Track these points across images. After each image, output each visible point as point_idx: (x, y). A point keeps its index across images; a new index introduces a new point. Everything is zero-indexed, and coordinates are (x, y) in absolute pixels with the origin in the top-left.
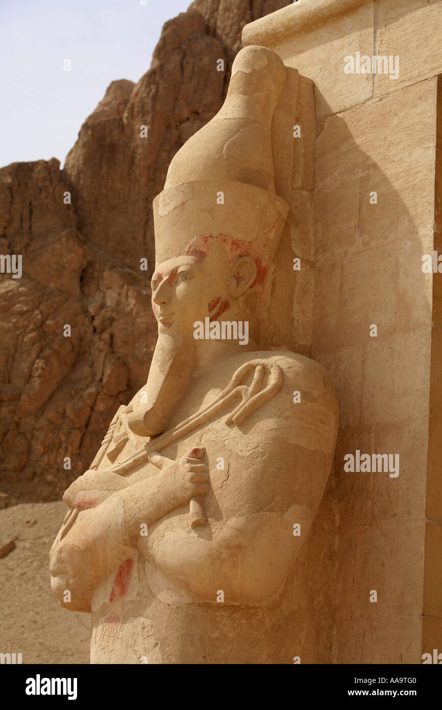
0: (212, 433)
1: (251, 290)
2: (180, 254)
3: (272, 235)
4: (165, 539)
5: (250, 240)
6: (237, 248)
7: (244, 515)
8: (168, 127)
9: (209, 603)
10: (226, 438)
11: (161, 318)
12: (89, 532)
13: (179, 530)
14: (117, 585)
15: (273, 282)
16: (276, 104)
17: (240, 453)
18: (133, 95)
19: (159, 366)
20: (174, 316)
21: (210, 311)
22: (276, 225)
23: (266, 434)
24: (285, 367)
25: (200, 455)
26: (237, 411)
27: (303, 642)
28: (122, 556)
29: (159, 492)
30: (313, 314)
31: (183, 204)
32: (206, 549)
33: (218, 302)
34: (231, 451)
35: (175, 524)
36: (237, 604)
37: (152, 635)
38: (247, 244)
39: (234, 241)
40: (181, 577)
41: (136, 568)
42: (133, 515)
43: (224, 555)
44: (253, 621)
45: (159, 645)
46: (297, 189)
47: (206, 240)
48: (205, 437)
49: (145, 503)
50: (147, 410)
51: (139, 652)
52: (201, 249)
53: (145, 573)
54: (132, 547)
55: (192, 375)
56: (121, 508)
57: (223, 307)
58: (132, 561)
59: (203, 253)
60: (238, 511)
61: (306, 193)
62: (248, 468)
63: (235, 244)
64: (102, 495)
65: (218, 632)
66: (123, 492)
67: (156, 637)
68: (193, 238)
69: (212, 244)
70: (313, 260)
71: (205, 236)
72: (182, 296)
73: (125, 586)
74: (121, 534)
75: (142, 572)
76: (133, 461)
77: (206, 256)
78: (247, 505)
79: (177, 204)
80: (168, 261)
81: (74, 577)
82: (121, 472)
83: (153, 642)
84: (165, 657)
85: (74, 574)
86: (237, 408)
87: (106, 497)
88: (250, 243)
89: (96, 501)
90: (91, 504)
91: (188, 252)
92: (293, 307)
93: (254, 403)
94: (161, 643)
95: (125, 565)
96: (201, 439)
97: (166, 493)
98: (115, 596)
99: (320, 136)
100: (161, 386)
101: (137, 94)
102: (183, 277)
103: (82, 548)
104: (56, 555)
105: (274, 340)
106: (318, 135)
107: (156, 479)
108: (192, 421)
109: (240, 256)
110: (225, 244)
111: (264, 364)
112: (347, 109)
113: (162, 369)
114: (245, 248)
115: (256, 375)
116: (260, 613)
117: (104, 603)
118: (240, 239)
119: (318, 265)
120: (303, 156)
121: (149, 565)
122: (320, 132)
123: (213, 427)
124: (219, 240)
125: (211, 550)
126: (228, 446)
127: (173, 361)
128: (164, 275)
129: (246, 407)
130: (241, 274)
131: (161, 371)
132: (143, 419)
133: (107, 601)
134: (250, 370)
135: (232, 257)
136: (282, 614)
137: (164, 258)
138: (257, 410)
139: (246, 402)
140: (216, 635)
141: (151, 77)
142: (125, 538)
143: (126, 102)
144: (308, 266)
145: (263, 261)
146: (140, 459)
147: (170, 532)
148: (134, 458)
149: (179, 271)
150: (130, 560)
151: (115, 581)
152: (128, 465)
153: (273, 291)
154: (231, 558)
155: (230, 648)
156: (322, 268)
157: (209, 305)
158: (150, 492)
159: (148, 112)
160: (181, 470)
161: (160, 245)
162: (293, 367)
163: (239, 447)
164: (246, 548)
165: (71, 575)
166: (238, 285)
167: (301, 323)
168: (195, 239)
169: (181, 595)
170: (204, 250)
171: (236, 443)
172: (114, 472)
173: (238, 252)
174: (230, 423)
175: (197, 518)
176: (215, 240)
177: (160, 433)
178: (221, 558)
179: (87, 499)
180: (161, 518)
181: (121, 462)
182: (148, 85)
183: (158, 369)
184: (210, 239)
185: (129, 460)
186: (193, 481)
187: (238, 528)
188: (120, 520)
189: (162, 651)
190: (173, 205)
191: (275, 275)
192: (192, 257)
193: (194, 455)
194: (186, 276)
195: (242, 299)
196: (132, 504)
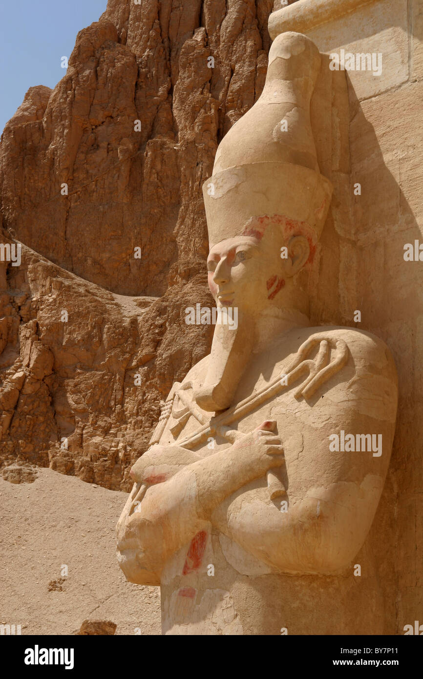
0: (282, 406)
1: (304, 268)
2: (236, 235)
3: (320, 216)
4: (243, 511)
5: (302, 220)
6: (290, 228)
7: (323, 485)
8: (85, 130)
9: (287, 573)
10: (297, 411)
11: (220, 297)
12: (161, 507)
13: (258, 501)
14: (191, 557)
15: (320, 261)
16: (312, 89)
17: (313, 425)
18: (50, 101)
19: (223, 343)
20: (234, 295)
21: (268, 289)
22: (324, 205)
23: (337, 406)
24: (349, 341)
25: (272, 428)
26: (306, 385)
27: (374, 609)
28: (195, 528)
29: (233, 464)
30: (357, 291)
31: (237, 187)
32: (287, 519)
33: (275, 281)
34: (304, 423)
35: (252, 496)
36: (315, 573)
37: (231, 607)
38: (300, 224)
39: (288, 221)
40: (261, 548)
41: (210, 541)
42: (207, 488)
43: (306, 526)
44: (331, 590)
45: (239, 617)
46: (335, 171)
47: (261, 220)
48: (275, 410)
49: (219, 476)
50: (215, 385)
51: (218, 624)
52: (258, 229)
53: (220, 546)
54: (205, 520)
55: (252, 351)
56: (194, 482)
57: (279, 285)
58: (205, 534)
59: (260, 233)
60: (317, 481)
61: (344, 175)
62: (323, 439)
63: (289, 224)
64: (172, 470)
65: (298, 602)
66: (195, 466)
67: (235, 608)
68: (249, 219)
69: (268, 225)
70: (354, 239)
71: (261, 217)
72: (241, 275)
73: (198, 559)
74: (194, 507)
75: (217, 544)
76: (202, 435)
77: (263, 236)
78: (325, 476)
79: (231, 187)
80: (224, 242)
81: (144, 552)
82: (189, 447)
83: (232, 614)
84: (246, 628)
85: (144, 548)
86: (306, 382)
87: (177, 471)
88: (302, 223)
89: (166, 475)
90: (160, 479)
91: (244, 233)
92: (339, 284)
93: (323, 376)
94: (242, 613)
95: (198, 537)
96: (271, 412)
97: (241, 466)
98: (188, 568)
99: (355, 120)
100: (226, 362)
101: (54, 100)
102: (242, 257)
103: (153, 521)
104: (124, 530)
105: (324, 317)
106: (352, 119)
107: (229, 452)
108: (260, 395)
109: (294, 236)
110: (280, 224)
111: (328, 339)
112: (382, 93)
113: (225, 346)
114: (298, 227)
115: (322, 350)
116: (336, 582)
117: (177, 576)
118: (293, 220)
119: (359, 244)
120: (339, 139)
121: (224, 537)
122: (355, 116)
123: (282, 401)
124: (275, 221)
125: (293, 520)
126: (300, 419)
127: (236, 338)
128: (221, 255)
129: (315, 381)
130: (295, 253)
131: (224, 348)
132: (211, 395)
133: (180, 573)
134: (315, 344)
135: (287, 237)
136: (355, 582)
137: (220, 239)
138: (325, 383)
139: (315, 376)
140: (296, 605)
141: (68, 83)
142: (199, 510)
143: (44, 108)
144: (350, 245)
145: (313, 240)
146: (209, 433)
147: (247, 504)
148: (202, 433)
149: (237, 251)
150: (203, 532)
151: (188, 555)
152: (196, 439)
153: (321, 270)
154: (314, 528)
155: (310, 617)
156: (364, 246)
157: (267, 283)
158: (225, 465)
159: (66, 117)
160: (256, 442)
161: (213, 228)
162: (357, 341)
163: (311, 419)
164: (327, 517)
165: (141, 549)
166: (293, 264)
167: (346, 299)
168: (251, 220)
169: (260, 567)
170: (261, 230)
171: (308, 415)
172: (182, 446)
173: (292, 232)
174: (299, 397)
175: (276, 490)
176: (270, 220)
177: (227, 407)
178: (303, 528)
179: (157, 473)
180: (237, 490)
181: (188, 436)
182: (65, 92)
183: (222, 346)
184: (266, 219)
185: (198, 434)
186: (270, 453)
187: (318, 498)
188: (193, 493)
189: (243, 621)
190: (227, 187)
191: (322, 254)
192: (249, 238)
193: (266, 428)
194: (244, 256)
195: (296, 277)
196: (205, 477)
